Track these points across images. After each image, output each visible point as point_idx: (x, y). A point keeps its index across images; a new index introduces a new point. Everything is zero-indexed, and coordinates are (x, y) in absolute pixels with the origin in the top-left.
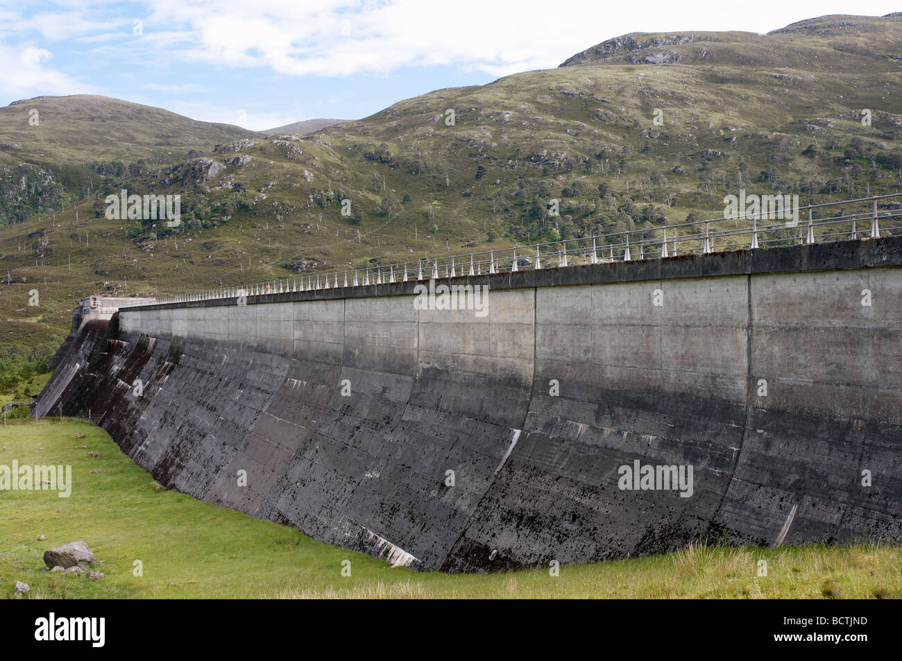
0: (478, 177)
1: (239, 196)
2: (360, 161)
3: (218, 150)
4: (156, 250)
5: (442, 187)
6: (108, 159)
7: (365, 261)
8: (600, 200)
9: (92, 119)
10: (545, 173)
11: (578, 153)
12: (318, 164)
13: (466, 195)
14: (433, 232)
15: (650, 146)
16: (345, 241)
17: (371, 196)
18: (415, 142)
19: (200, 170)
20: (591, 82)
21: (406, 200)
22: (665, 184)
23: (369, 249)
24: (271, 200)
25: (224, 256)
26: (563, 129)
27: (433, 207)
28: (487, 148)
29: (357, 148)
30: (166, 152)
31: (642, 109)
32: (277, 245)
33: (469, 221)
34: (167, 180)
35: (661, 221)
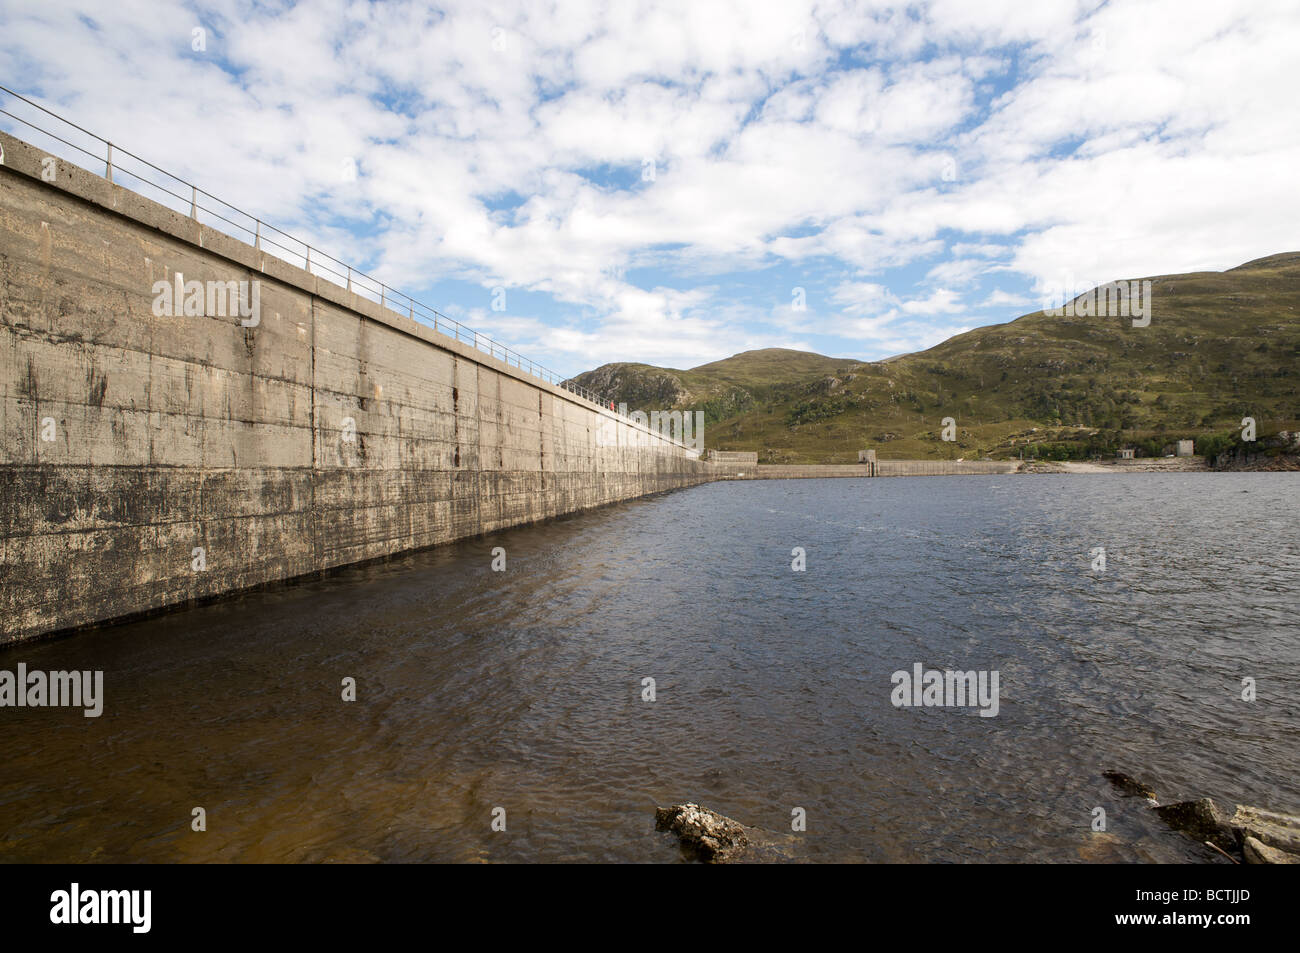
0: (1003, 379)
1: (848, 398)
2: (926, 374)
3: (839, 372)
4: (799, 431)
5: (978, 387)
6: (779, 382)
8: (1089, 390)
9: (774, 361)
10: (1050, 375)
11: (1074, 360)
12: (897, 376)
13: (995, 391)
14: (971, 415)
15: (1128, 353)
18: (961, 360)
19: (827, 384)
21: (954, 396)
22: (1140, 377)
23: (928, 426)
24: (867, 399)
25: (838, 433)
26: (1063, 346)
27: (972, 399)
28: (1009, 361)
29: (924, 366)
30: (812, 376)
31: (1122, 329)
32: (870, 426)
33: (996, 407)
34: (808, 391)
35: (1136, 402)
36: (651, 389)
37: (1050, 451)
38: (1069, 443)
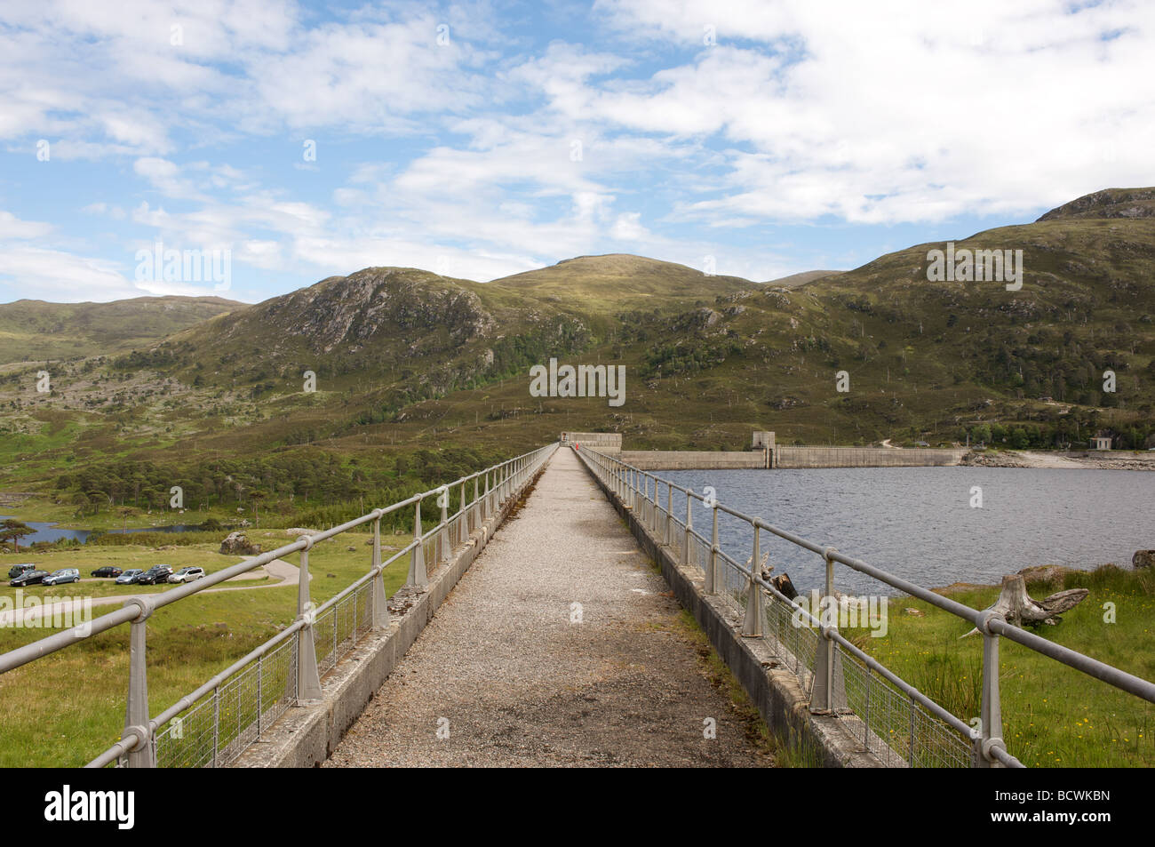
0: (950, 324)
1: (732, 341)
2: (843, 310)
3: (720, 300)
4: (659, 387)
5: (916, 333)
6: (629, 308)
7: (839, 401)
8: (1064, 348)
9: (621, 273)
10: (1013, 322)
11: (1047, 303)
12: (803, 313)
13: (938, 341)
14: (904, 375)
15: (1118, 295)
16: (824, 381)
17: (850, 342)
18: (894, 293)
19: (702, 318)
20: (1062, 236)
21: (882, 345)
22: (1130, 332)
24: (759, 345)
25: (716, 393)
26: (1033, 280)
27: (906, 352)
28: (959, 298)
29: (841, 297)
30: (679, 301)
31: (1112, 261)
32: (763, 384)
33: (939, 365)
34: (674, 328)
35: (1122, 367)
36: (436, 310)
37: (1003, 435)
38: (1031, 425)
